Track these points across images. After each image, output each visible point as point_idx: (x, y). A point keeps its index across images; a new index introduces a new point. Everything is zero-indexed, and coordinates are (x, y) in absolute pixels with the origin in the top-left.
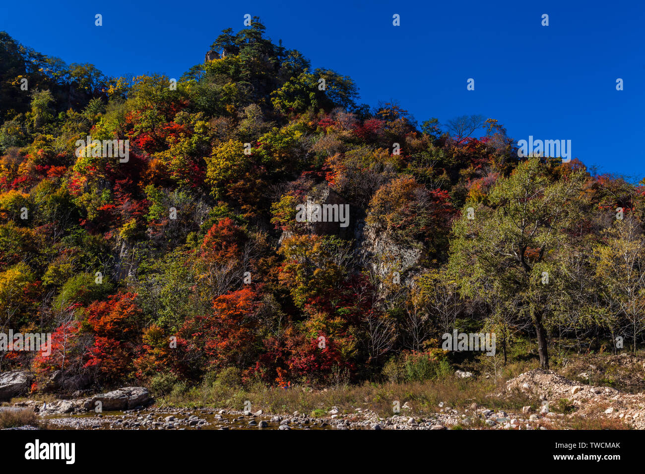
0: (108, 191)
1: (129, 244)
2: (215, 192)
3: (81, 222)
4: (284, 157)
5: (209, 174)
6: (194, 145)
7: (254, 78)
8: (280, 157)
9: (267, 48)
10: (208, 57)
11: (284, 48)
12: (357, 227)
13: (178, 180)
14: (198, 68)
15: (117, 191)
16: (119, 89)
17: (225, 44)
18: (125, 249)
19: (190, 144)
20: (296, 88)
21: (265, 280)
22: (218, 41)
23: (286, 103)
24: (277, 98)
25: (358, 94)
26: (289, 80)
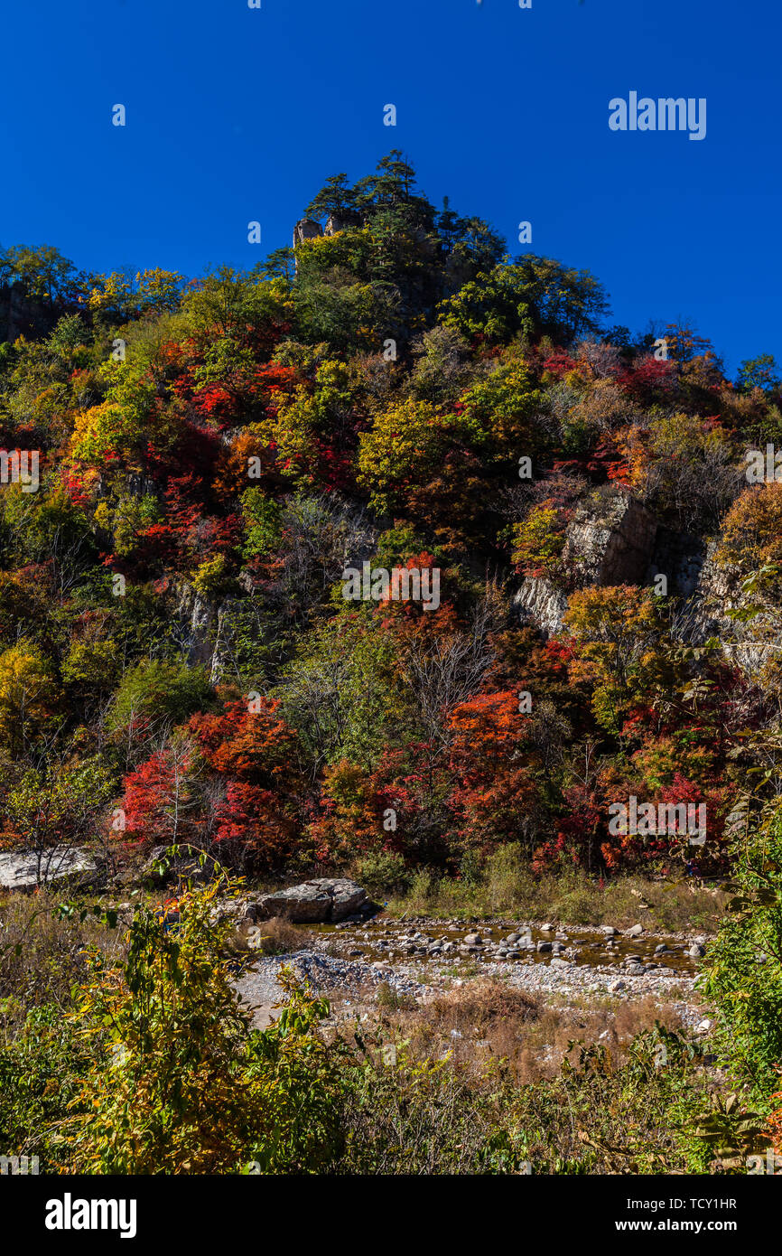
0: (153, 499)
1: (209, 603)
2: (378, 501)
3: (103, 559)
4: (515, 432)
5: (364, 464)
6: (322, 408)
7: (401, 275)
8: (507, 432)
9: (421, 213)
10: (301, 232)
11: (454, 215)
12: (686, 571)
13: (294, 478)
14: (285, 254)
15: (172, 498)
16: (111, 297)
17: (332, 206)
18: (202, 612)
19: (314, 407)
20: (487, 294)
21: (524, 674)
22: (319, 200)
23: (470, 324)
24: (450, 314)
25: (607, 305)
26: (474, 279)
